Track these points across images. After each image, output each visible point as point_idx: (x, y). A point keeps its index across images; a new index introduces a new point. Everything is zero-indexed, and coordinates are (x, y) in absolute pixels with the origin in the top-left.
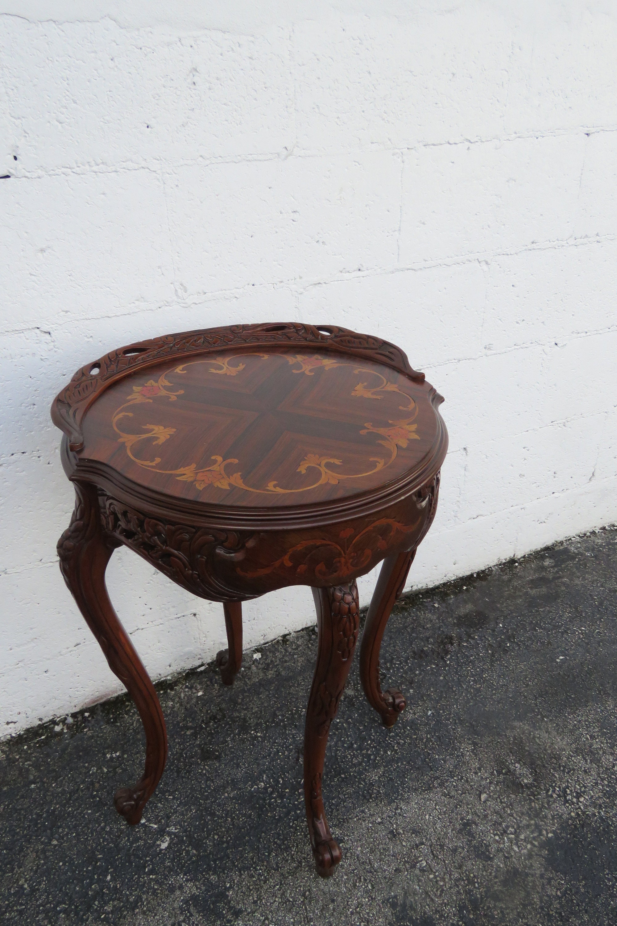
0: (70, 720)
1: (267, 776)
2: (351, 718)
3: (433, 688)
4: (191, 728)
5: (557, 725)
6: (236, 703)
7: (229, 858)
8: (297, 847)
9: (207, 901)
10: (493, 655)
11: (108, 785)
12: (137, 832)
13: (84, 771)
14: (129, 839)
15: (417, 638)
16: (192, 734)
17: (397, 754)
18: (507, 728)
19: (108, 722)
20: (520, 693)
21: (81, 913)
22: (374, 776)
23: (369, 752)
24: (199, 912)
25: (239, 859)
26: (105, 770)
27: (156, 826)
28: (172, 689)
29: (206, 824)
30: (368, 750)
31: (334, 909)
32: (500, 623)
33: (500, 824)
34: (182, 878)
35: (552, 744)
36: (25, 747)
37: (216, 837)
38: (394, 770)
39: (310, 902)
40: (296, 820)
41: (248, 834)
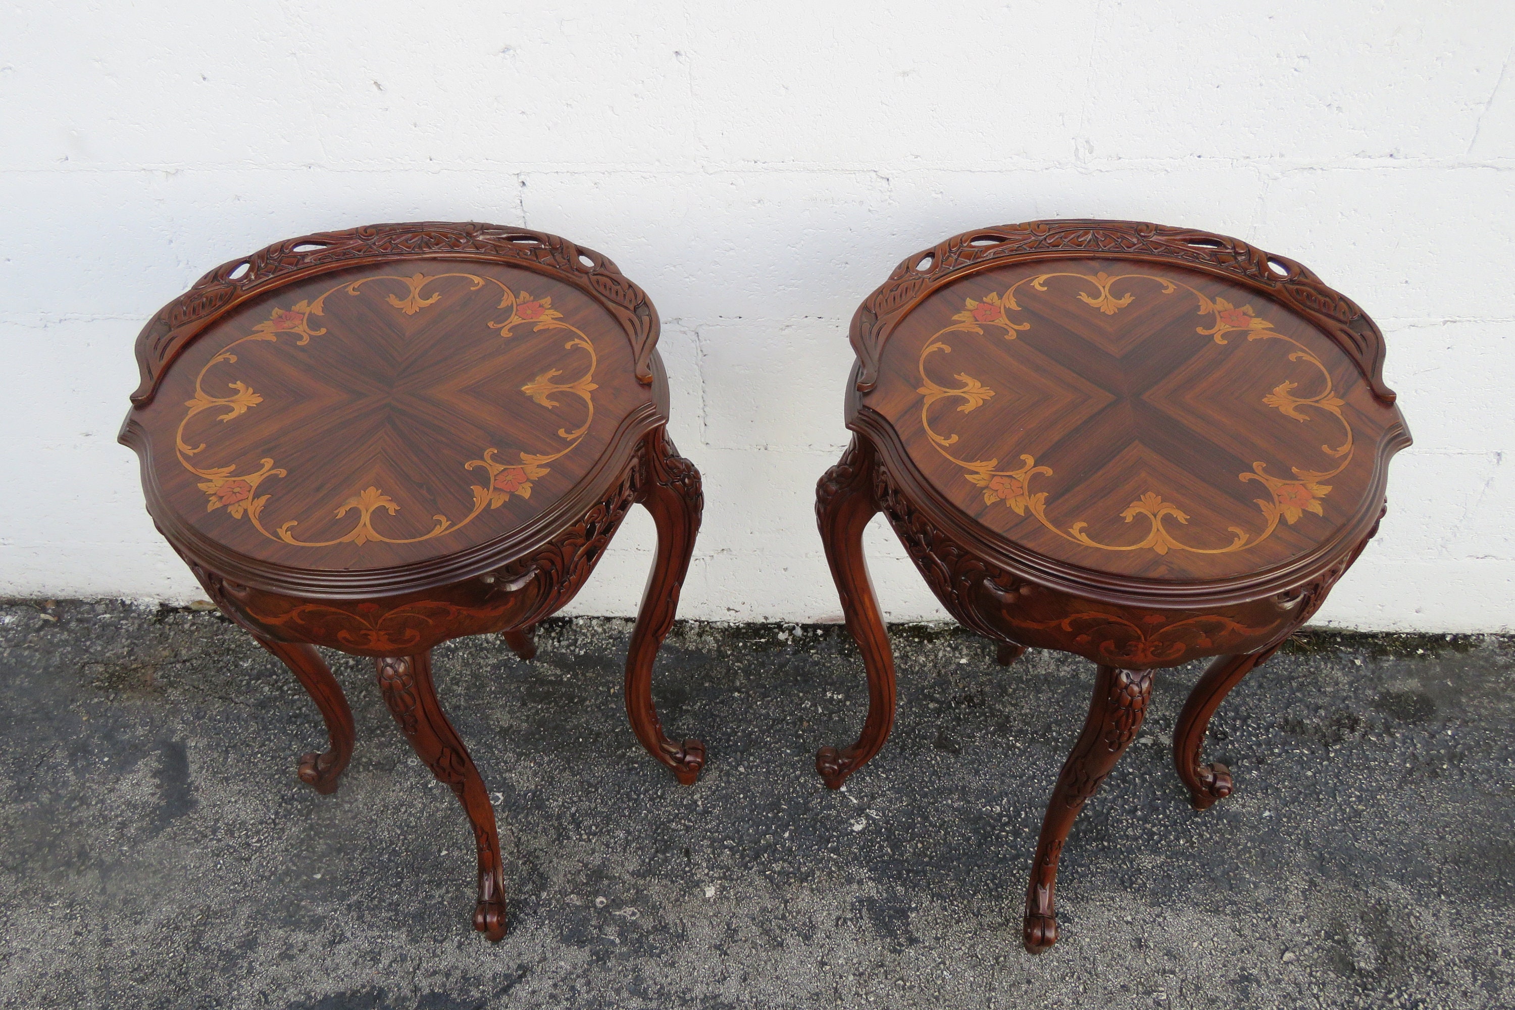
0: (798, 632)
1: (1009, 801)
2: (1150, 775)
3: (1290, 782)
4: (937, 701)
5: (1458, 913)
6: (1004, 691)
7: (925, 875)
8: (1011, 901)
9: (884, 911)
10: (1410, 772)
11: (818, 730)
12: (833, 798)
13: (796, 700)
14: (821, 802)
15: (1301, 701)
16: (935, 709)
17: (1193, 848)
18: (1374, 884)
19: (841, 652)
20: (1424, 844)
21: (748, 859)
22: (1147, 861)
23: (1155, 829)
24: (871, 919)
25: (937, 883)
27: (855, 801)
28: (930, 641)
29: (912, 826)
30: (1154, 825)
31: (1026, 992)
32: (1449, 728)
33: (1294, 1000)
34: (865, 874)
35: (1434, 935)
36: (741, 644)
37: (920, 845)
38: (1179, 867)
39: (1001, 970)
40: (1023, 870)
41: (958, 859)
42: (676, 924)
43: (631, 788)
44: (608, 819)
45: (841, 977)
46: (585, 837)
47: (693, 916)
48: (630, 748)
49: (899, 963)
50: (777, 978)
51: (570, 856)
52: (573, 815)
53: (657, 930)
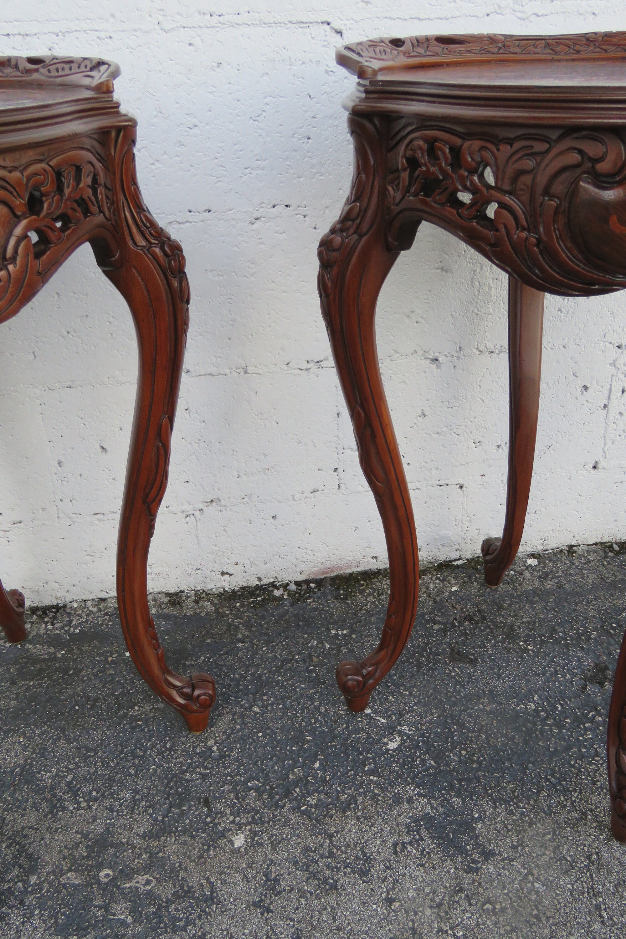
0: (293, 587)
1: (540, 697)
4: (439, 623)
6: (501, 607)
7: (479, 782)
8: (581, 793)
9: (445, 827)
11: (329, 663)
12: (359, 722)
13: (302, 641)
14: (347, 727)
16: (440, 629)
19: (337, 597)
21: (277, 797)
24: (432, 838)
25: (495, 787)
26: (328, 646)
27: (383, 721)
29: (451, 734)
34: (413, 791)
36: (238, 604)
37: (464, 752)
39: (599, 870)
40: (581, 760)
41: (509, 760)
42: (202, 886)
43: (135, 745)
44: (111, 780)
45: (416, 913)
46: (84, 805)
47: (222, 873)
48: (133, 707)
49: (480, 884)
50: (338, 929)
51: (65, 829)
52: (69, 784)
53: (180, 897)
